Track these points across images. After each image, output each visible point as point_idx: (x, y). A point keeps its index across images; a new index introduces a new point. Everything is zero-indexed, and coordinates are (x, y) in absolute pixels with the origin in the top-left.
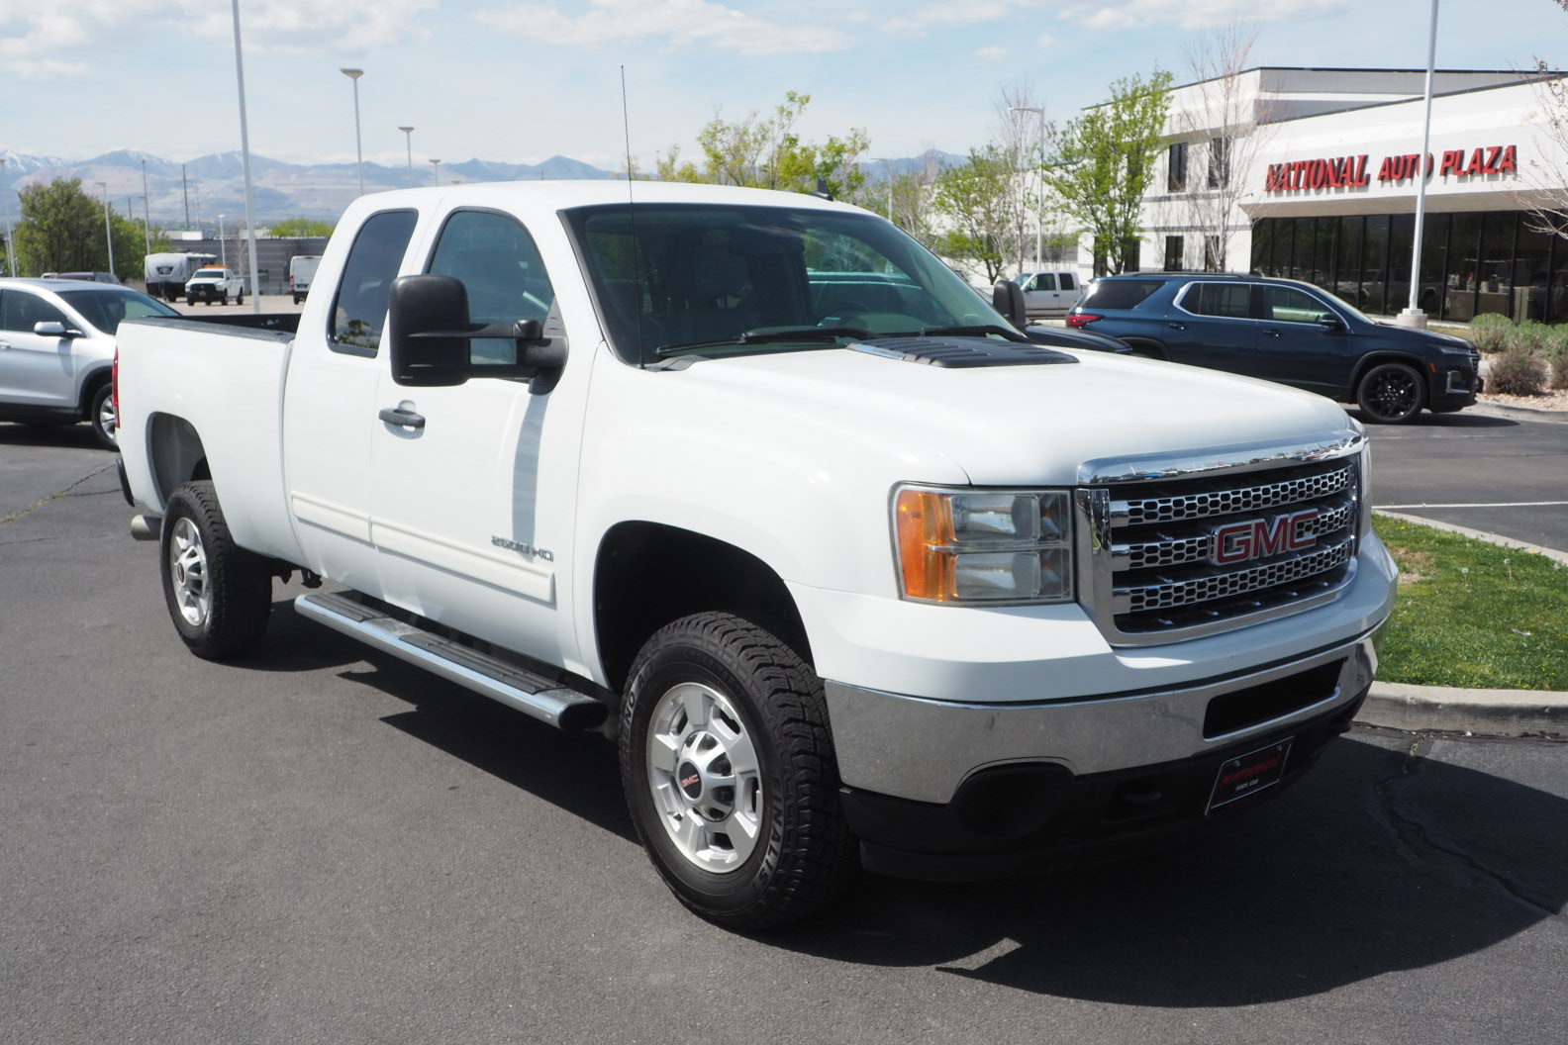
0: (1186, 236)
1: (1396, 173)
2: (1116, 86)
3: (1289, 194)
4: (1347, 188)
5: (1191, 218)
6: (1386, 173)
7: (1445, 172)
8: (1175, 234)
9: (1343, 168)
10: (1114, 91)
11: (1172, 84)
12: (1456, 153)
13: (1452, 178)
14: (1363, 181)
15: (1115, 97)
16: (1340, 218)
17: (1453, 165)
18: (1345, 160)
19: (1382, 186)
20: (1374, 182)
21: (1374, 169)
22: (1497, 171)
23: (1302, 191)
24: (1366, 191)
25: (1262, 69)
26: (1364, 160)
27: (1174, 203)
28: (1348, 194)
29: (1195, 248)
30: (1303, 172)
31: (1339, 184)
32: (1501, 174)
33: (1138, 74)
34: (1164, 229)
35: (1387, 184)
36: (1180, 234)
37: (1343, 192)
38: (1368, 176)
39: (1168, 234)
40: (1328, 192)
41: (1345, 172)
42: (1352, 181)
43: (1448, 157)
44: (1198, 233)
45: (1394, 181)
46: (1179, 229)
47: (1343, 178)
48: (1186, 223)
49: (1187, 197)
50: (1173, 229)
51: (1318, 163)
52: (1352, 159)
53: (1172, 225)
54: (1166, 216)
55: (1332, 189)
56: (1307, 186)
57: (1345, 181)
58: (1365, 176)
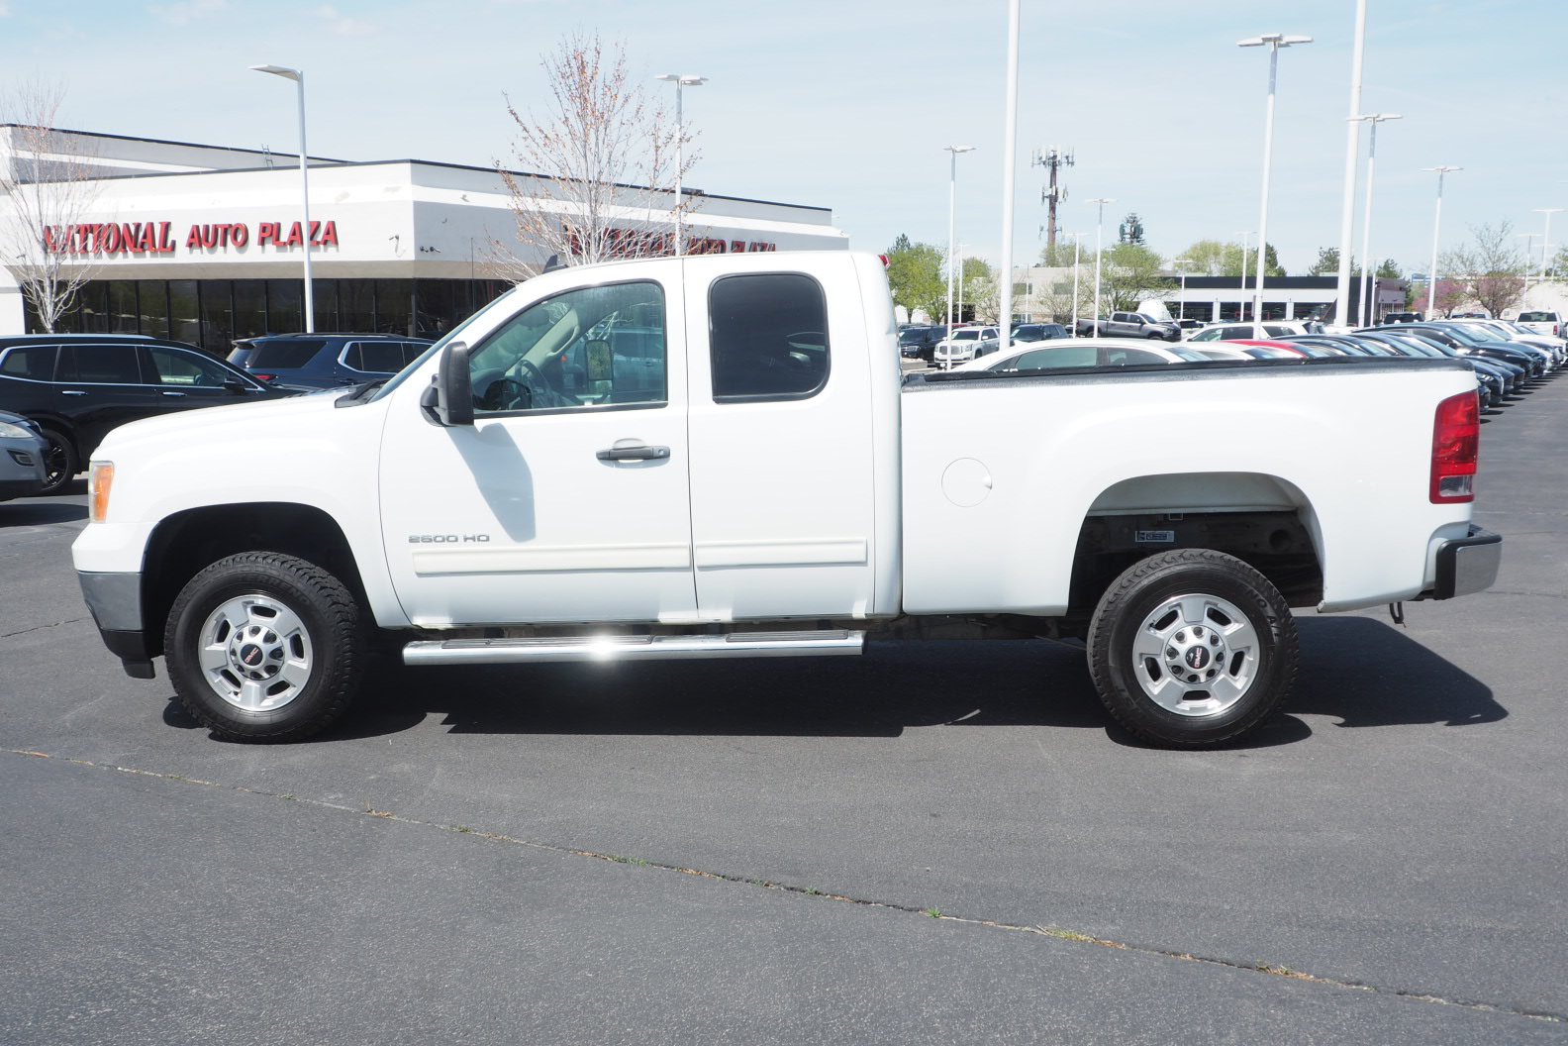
1: (206, 241)
3: (74, 257)
4: (148, 253)
6: (195, 240)
7: (262, 242)
9: (141, 234)
12: (272, 226)
13: (270, 247)
14: (169, 247)
16: (137, 282)
17: (271, 235)
18: (144, 227)
19: (191, 252)
20: (182, 248)
21: (180, 235)
22: (318, 243)
23: (91, 254)
24: (174, 256)
26: (167, 227)
28: (148, 259)
30: (90, 236)
31: (139, 249)
32: (322, 246)
35: (197, 251)
37: (145, 256)
38: (174, 243)
40: (125, 256)
41: (145, 237)
42: (154, 246)
43: (264, 228)
45: (204, 248)
47: (143, 244)
51: (109, 226)
52: (151, 225)
55: (130, 253)
56: (98, 249)
57: (146, 247)
58: (169, 244)
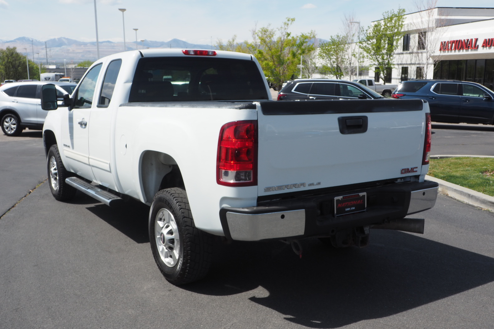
0: (409, 66)
1: (489, 44)
2: (385, 14)
3: (448, 52)
4: (470, 50)
5: (411, 60)
6: (485, 45)
8: (405, 66)
9: (468, 43)
10: (384, 16)
11: (405, 13)
14: (476, 47)
15: (384, 18)
16: (467, 60)
18: (469, 40)
19: (483, 49)
20: (480, 48)
21: (480, 43)
23: (453, 51)
24: (477, 51)
25: (438, 8)
26: (477, 40)
27: (405, 55)
28: (470, 52)
29: (412, 71)
30: (454, 44)
31: (467, 48)
33: (393, 10)
34: (401, 64)
35: (485, 48)
36: (407, 66)
37: (468, 51)
38: (478, 46)
39: (402, 66)
40: (463, 51)
41: (469, 44)
42: (472, 47)
44: (413, 66)
45: (488, 47)
46: (406, 64)
47: (469, 46)
48: (409, 62)
49: (410, 53)
50: (404, 64)
51: (459, 41)
52: (472, 40)
53: (404, 63)
54: (402, 60)
55: (464, 50)
56: (455, 49)
57: (469, 47)
58: (477, 45)
